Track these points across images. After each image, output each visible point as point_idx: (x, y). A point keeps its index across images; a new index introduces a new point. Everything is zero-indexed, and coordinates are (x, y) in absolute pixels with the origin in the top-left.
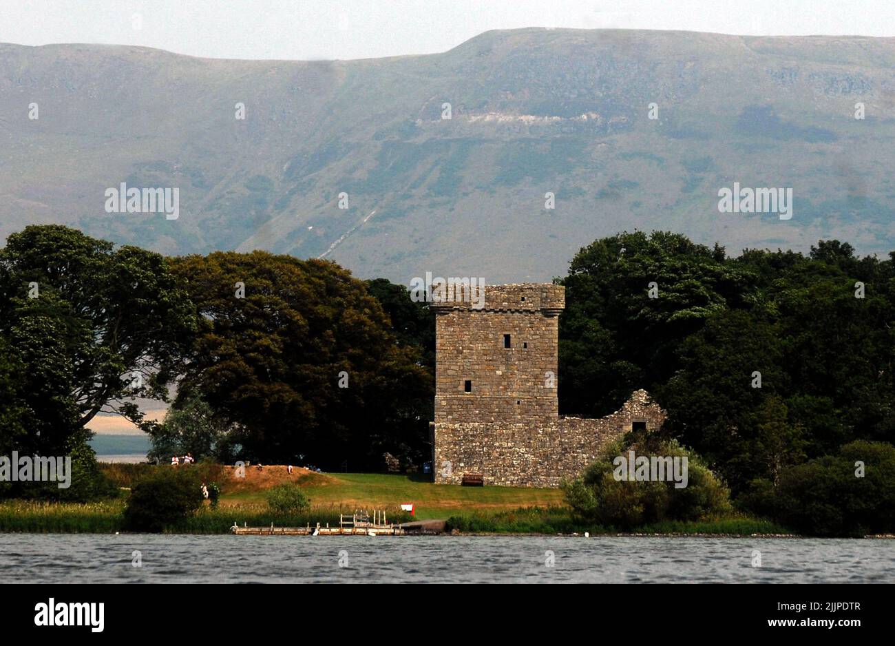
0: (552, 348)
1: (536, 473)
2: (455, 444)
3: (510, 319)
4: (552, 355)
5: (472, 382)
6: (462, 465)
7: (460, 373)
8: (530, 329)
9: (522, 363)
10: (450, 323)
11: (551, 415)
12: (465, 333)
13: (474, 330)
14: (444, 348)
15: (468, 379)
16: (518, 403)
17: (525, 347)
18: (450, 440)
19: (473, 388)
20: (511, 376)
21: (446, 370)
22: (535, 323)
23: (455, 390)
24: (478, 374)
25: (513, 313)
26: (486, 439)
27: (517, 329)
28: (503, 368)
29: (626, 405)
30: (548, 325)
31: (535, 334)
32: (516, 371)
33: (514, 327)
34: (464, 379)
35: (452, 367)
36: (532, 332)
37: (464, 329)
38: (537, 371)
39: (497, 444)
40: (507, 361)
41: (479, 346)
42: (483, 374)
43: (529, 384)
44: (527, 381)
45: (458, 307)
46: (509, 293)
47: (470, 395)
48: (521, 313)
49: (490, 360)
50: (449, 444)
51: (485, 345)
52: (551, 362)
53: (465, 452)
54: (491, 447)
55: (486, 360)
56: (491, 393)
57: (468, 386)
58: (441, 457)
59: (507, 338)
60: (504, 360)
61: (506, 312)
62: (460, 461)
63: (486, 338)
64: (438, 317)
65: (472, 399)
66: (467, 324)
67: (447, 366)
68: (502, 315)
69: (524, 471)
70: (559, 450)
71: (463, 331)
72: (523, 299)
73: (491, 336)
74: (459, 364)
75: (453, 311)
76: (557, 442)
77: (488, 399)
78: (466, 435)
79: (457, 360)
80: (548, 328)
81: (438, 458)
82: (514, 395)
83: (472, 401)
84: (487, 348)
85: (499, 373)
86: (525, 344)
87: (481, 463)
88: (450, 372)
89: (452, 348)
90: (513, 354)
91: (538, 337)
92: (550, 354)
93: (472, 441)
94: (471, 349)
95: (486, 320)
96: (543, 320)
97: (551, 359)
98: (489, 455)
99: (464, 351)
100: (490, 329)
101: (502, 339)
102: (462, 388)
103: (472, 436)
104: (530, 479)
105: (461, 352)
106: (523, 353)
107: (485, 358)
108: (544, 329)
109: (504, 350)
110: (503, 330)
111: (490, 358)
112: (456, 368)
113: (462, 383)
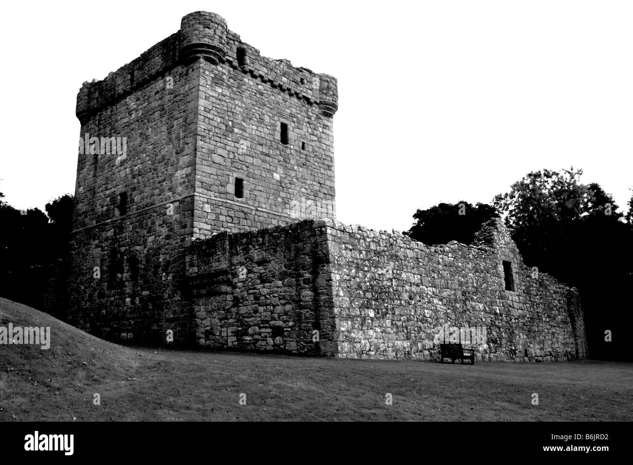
0: (330, 159)
2: (358, 268)
3: (287, 103)
5: (245, 182)
6: (371, 314)
7: (229, 164)
8: (308, 125)
9: (301, 169)
10: (217, 80)
12: (237, 102)
14: (209, 115)
15: (240, 176)
17: (303, 148)
19: (245, 192)
20: (289, 186)
21: (212, 152)
22: (313, 119)
23: (222, 189)
24: (251, 170)
25: (291, 95)
27: (295, 119)
28: (280, 170)
30: (325, 126)
31: (313, 134)
32: (294, 180)
33: (292, 115)
34: (235, 175)
35: (220, 151)
36: (310, 130)
37: (234, 96)
38: (317, 188)
39: (404, 276)
40: (285, 162)
41: (253, 129)
42: (257, 172)
45: (231, 59)
47: (242, 203)
48: (299, 98)
49: (266, 155)
50: (349, 265)
51: (260, 129)
53: (372, 287)
54: (399, 279)
55: (262, 153)
56: (268, 206)
57: (239, 188)
58: (341, 294)
59: (284, 127)
60: (281, 158)
61: (283, 91)
62: (368, 305)
63: (261, 121)
64: (203, 63)
65: (246, 210)
67: (212, 147)
68: (279, 94)
71: (234, 99)
72: (302, 81)
73: (267, 119)
74: (228, 148)
75: (223, 62)
77: (265, 215)
79: (225, 141)
80: (325, 131)
81: (337, 295)
83: (245, 214)
84: (263, 135)
85: (277, 176)
86: (303, 143)
87: (393, 311)
88: (216, 158)
89: (219, 120)
90: (291, 153)
91: (316, 138)
92: (328, 166)
94: (243, 129)
95: (262, 94)
96: (320, 118)
99: (236, 130)
100: (266, 108)
101: (279, 128)
102: (231, 188)
105: (232, 132)
106: (302, 156)
107: (260, 148)
108: (321, 129)
109: (281, 146)
110: (281, 115)
111: (265, 150)
112: (224, 153)
113: (232, 180)
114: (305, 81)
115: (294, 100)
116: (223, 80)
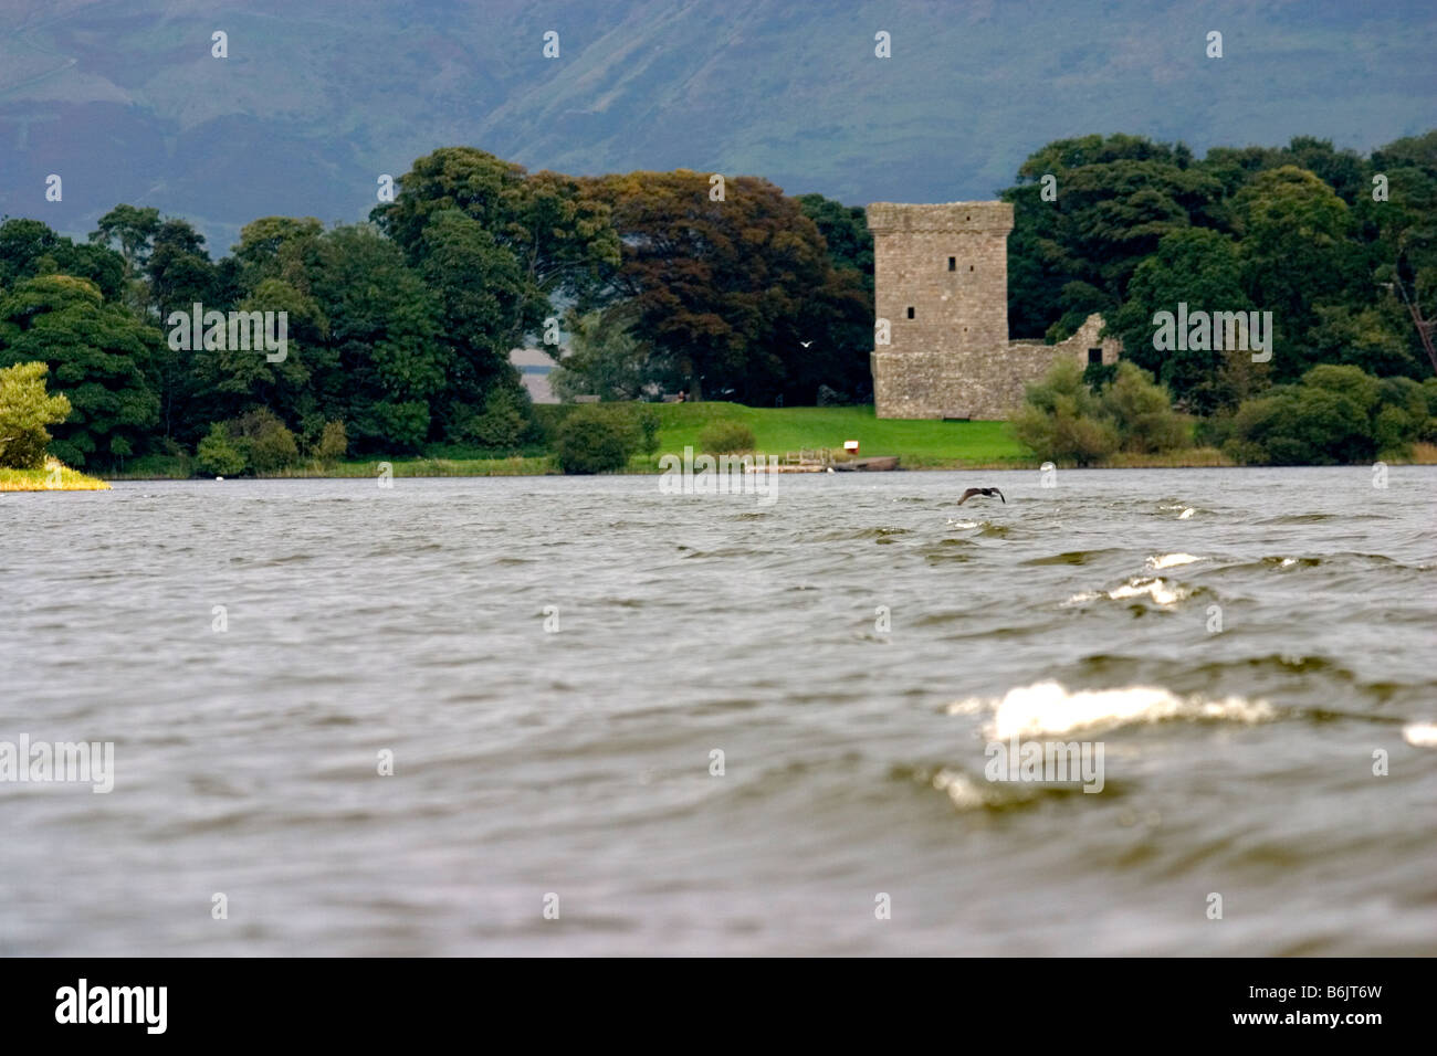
0: (1001, 271)
1: (987, 404)
3: (955, 240)
4: (1000, 278)
5: (915, 309)
6: (907, 397)
7: (902, 299)
8: (977, 250)
9: (968, 287)
10: (891, 246)
11: (1001, 342)
12: (907, 256)
13: (916, 251)
14: (883, 272)
15: (911, 306)
16: (966, 330)
17: (972, 269)
18: (893, 371)
19: (916, 314)
20: (957, 301)
21: (887, 296)
22: (982, 243)
23: (897, 317)
24: (921, 299)
26: (932, 370)
27: (963, 250)
28: (948, 293)
29: (1081, 330)
30: (996, 246)
31: (982, 256)
32: (962, 296)
33: (959, 248)
34: (908, 305)
35: (894, 293)
36: (979, 254)
37: (906, 252)
38: (985, 295)
39: (944, 375)
40: (953, 286)
41: (922, 270)
42: (926, 299)
43: (977, 309)
44: (974, 306)
46: (953, 212)
47: (913, 322)
48: (967, 233)
49: (935, 284)
50: (892, 375)
51: (929, 268)
52: (1000, 286)
53: (910, 385)
54: (937, 378)
55: (930, 285)
56: (936, 320)
57: (911, 313)
58: (883, 390)
59: (952, 260)
60: (949, 283)
61: (950, 233)
62: (905, 393)
63: (930, 261)
65: (915, 327)
66: (910, 247)
67: (887, 292)
68: (946, 236)
69: (972, 403)
70: (1010, 379)
71: (905, 254)
72: (968, 219)
73: (934, 259)
74: (901, 289)
76: (1008, 371)
77: (933, 327)
78: (910, 366)
79: (899, 286)
80: (996, 249)
82: (961, 321)
83: (916, 329)
84: (931, 272)
85: (944, 298)
86: (972, 266)
87: (927, 395)
88: (892, 299)
89: (893, 273)
90: (958, 277)
91: (985, 259)
93: (916, 373)
94: (913, 273)
95: (929, 242)
96: (990, 240)
97: (999, 282)
98: (934, 386)
99: (907, 275)
100: (934, 251)
101: (947, 262)
102: (905, 315)
103: (917, 366)
104: (980, 411)
105: (904, 277)
106: (969, 276)
107: (928, 282)
108: (991, 250)
109: (949, 274)
110: (947, 252)
111: (933, 282)
112: (898, 294)
113: (905, 309)
114: (972, 217)
115: (962, 235)
116: (895, 245)
